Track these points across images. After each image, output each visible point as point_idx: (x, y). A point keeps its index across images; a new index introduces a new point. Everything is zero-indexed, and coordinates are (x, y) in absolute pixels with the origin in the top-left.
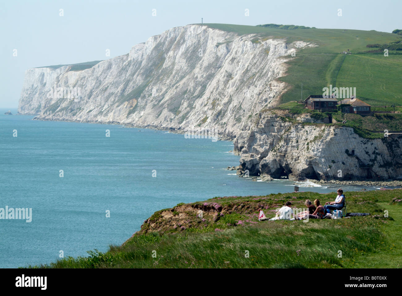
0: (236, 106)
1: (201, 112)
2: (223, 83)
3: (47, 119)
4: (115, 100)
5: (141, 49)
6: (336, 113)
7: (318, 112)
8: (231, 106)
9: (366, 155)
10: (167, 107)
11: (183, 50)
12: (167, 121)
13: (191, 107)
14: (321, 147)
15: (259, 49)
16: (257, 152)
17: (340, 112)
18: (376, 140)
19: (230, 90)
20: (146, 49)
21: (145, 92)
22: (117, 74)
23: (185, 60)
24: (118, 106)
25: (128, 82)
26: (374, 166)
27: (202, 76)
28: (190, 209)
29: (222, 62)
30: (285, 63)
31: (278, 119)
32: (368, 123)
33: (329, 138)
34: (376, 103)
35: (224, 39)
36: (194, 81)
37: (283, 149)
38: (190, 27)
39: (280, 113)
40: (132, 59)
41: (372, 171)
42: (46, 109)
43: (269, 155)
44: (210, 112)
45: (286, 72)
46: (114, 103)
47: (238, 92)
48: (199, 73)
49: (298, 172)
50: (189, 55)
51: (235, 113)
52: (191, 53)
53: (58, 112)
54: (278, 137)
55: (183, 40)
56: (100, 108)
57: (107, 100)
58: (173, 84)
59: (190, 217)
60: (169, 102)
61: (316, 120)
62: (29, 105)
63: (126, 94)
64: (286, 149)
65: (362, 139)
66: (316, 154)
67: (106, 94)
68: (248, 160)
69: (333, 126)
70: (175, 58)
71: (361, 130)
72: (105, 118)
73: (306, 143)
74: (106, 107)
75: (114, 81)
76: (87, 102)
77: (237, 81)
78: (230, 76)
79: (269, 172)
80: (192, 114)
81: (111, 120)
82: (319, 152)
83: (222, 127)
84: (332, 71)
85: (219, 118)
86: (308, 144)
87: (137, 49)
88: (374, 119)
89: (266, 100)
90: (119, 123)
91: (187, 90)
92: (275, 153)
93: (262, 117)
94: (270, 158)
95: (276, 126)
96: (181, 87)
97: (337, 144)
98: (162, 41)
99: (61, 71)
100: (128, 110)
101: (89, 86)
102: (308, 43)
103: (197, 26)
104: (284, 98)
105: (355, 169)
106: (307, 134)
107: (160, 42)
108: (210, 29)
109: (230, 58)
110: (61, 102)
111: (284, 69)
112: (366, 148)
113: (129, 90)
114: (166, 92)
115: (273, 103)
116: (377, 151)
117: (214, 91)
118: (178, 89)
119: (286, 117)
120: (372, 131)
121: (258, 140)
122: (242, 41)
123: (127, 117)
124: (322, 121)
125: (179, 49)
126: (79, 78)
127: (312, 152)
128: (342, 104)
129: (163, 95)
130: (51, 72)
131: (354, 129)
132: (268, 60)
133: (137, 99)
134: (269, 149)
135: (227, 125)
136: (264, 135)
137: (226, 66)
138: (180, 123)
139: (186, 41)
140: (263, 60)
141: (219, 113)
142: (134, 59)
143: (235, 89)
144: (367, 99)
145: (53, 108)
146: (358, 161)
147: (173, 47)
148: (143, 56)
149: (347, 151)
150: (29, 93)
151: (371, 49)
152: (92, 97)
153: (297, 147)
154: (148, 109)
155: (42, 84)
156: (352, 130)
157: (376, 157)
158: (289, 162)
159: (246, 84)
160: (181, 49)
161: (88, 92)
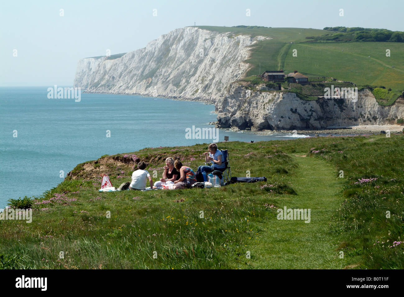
0: (218, 81)
1: (194, 86)
2: (209, 65)
3: (92, 93)
4: (137, 79)
5: (154, 44)
6: (284, 83)
7: (271, 82)
8: (214, 81)
9: (305, 112)
10: (172, 83)
11: (182, 44)
12: (172, 92)
13: (188, 82)
14: (273, 107)
15: (233, 42)
16: (229, 112)
17: (286, 82)
18: (312, 102)
19: (214, 70)
20: (157, 44)
21: (157, 73)
22: (138, 61)
23: (184, 51)
24: (139, 83)
25: (145, 67)
26: (311, 120)
27: (195, 61)
28: (112, 161)
29: (208, 51)
30: (250, 50)
31: (243, 88)
32: (306, 90)
33: (279, 101)
34: (312, 76)
35: (209, 36)
36: (190, 65)
37: (247, 109)
38: (187, 28)
39: (244, 84)
40: (148, 51)
41: (309, 123)
42: (91, 86)
43: (237, 113)
44: (200, 86)
45: (250, 57)
46: (136, 81)
47: (219, 71)
48: (193, 59)
49: (258, 125)
50: (186, 47)
51: (217, 86)
52: (188, 46)
53: (99, 87)
54: (244, 101)
55: (182, 37)
56: (127, 84)
57: (131, 79)
58: (175, 67)
59: (110, 170)
60: (173, 79)
61: (270, 88)
62: (80, 83)
63: (144, 74)
64: (249, 109)
65: (302, 101)
66: (270, 112)
67: (131, 75)
68: (223, 117)
69: (282, 92)
70: (177, 50)
71: (301, 94)
72: (130, 91)
73: (263, 104)
74: (131, 83)
75: (136, 66)
76: (118, 80)
77: (218, 64)
78: (213, 61)
79: (237, 126)
80: (189, 87)
81: (135, 92)
82: (272, 110)
83: (208, 96)
84: (282, 55)
85: (207, 89)
86: (264, 105)
87: (151, 44)
88: (311, 87)
89: (236, 76)
90: (140, 94)
91: (185, 71)
92: (241, 112)
93: (232, 87)
94: (238, 115)
95: (242, 93)
96: (181, 69)
97: (285, 105)
98: (168, 38)
99: (101, 60)
100: (146, 86)
101: (120, 69)
102: (266, 37)
103: (191, 28)
104: (249, 74)
105: (297, 122)
106: (264, 98)
107: (167, 39)
108: (200, 30)
109: (214, 49)
110: (101, 81)
111: (249, 54)
112: (305, 107)
113: (146, 72)
114: (171, 73)
115: (241, 77)
116: (313, 109)
117: (203, 71)
118: (179, 71)
119: (249, 87)
120: (309, 95)
121: (230, 103)
122: (221, 37)
123: (145, 90)
124: (274, 89)
125: (180, 44)
126: (113, 64)
127: (267, 111)
128: (288, 76)
129: (169, 75)
130: (95, 61)
131: (296, 94)
132: (239, 49)
133: (152, 77)
134: (237, 109)
135: (211, 94)
136: (234, 100)
137: (211, 54)
138: (180, 93)
139: (184, 38)
140: (235, 49)
141: (206, 86)
142: (149, 51)
143: (217, 69)
144: (306, 74)
145: (96, 85)
146: (300, 116)
147: (175, 42)
148: (155, 48)
149: (292, 110)
150: (80, 75)
151: (309, 40)
152: (121, 77)
153: (257, 107)
154: (159, 84)
155: (89, 69)
156: (295, 94)
157: (312, 113)
158: (251, 118)
159: (224, 66)
160: (181, 43)
161: (119, 73)
